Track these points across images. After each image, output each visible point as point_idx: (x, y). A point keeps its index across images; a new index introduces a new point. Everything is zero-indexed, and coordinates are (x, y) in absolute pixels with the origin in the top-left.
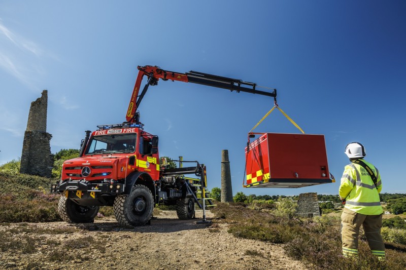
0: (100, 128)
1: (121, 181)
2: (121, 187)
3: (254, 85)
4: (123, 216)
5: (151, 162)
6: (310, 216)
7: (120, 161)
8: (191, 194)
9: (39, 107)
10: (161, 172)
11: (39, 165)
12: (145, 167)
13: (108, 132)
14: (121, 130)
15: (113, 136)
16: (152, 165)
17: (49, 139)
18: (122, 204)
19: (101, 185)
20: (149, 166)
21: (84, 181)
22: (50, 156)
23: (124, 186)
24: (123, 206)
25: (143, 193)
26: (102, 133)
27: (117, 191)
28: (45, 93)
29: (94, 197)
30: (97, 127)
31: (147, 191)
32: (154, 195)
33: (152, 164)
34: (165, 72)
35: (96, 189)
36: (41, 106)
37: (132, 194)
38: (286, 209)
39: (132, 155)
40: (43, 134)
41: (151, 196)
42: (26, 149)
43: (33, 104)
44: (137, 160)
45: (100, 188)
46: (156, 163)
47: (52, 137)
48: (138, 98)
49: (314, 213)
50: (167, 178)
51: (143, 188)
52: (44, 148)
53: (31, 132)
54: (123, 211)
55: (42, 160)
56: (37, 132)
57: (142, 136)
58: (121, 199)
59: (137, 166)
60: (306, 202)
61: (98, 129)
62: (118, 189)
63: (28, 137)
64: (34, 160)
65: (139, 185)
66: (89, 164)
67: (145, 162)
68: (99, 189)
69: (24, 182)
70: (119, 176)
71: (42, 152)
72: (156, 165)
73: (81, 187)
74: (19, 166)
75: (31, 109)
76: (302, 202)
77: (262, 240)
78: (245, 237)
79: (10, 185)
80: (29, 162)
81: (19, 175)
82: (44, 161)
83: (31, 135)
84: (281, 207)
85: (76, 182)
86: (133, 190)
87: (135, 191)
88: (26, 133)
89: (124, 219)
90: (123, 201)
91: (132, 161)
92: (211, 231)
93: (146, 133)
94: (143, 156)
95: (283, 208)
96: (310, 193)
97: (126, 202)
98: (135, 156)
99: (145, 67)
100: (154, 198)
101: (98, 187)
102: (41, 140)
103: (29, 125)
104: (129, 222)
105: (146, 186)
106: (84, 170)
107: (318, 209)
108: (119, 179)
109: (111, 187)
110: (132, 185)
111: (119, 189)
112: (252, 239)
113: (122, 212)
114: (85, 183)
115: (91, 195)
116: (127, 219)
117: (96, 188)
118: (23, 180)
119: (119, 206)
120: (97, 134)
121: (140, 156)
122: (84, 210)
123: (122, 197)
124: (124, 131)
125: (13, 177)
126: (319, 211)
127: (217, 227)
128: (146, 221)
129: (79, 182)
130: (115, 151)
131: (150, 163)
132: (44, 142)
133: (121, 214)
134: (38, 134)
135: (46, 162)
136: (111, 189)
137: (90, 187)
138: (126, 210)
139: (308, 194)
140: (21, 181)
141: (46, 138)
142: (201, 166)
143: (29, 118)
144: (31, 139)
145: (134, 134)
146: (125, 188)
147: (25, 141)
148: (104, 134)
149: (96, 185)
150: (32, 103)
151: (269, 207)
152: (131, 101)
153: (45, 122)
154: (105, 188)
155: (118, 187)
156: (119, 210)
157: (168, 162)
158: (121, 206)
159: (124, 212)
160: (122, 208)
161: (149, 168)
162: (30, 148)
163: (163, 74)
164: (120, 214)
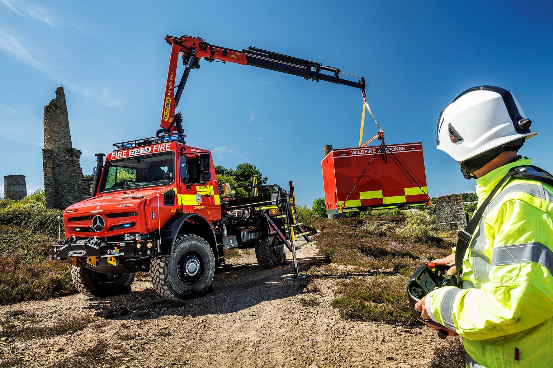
0: (118, 147)
1: (153, 235)
2: (155, 245)
3: (337, 72)
4: (166, 288)
5: (204, 194)
6: (454, 227)
7: (148, 202)
8: (275, 232)
9: (55, 113)
10: (222, 206)
11: (71, 194)
12: (195, 203)
13: (130, 154)
14: (150, 148)
15: (139, 159)
16: (206, 198)
17: (78, 157)
18: (161, 271)
19: (122, 244)
20: (201, 201)
21: (95, 240)
22: (83, 180)
23: (159, 243)
24: (164, 273)
25: (195, 246)
26: (122, 155)
27: (149, 252)
28: (60, 91)
29: (114, 264)
30: (114, 145)
31: (201, 242)
32: (213, 246)
33: (207, 196)
34: (212, 47)
35: (116, 252)
36: (59, 112)
37: (176, 253)
38: (419, 227)
39: (169, 188)
40: (68, 151)
41: (208, 249)
42: (48, 175)
43: (47, 109)
44: (179, 196)
45: (121, 249)
46: (212, 194)
47: (81, 154)
48: (176, 90)
49: (459, 222)
50: (236, 212)
51: (193, 239)
52: (73, 171)
53: (52, 150)
54: (165, 280)
55: (73, 187)
56: (59, 149)
57: (182, 154)
58: (159, 261)
59: (180, 204)
60: (446, 207)
61: (116, 148)
62: (149, 249)
63: (48, 157)
64: (63, 189)
65: (186, 236)
66: (101, 211)
67: (194, 197)
68: (121, 251)
69: (52, 221)
70: (150, 227)
71: (71, 176)
72: (213, 196)
73: (90, 251)
74: (44, 199)
75: (46, 117)
76: (441, 208)
77: (388, 322)
78: (360, 318)
79: (17, 237)
80: (57, 192)
81: (45, 211)
82: (76, 188)
83: (51, 154)
84: (413, 224)
85: (81, 242)
86: (176, 246)
87: (180, 246)
88: (45, 152)
89: (169, 292)
90: (162, 265)
91: (170, 198)
92: (305, 304)
93: (190, 148)
94: (188, 187)
95: (415, 225)
96: (452, 195)
97: (167, 266)
98: (175, 189)
99: (181, 38)
100: (214, 251)
101: (119, 247)
102: (66, 160)
103: (48, 140)
104: (176, 295)
105: (197, 235)
106: (95, 222)
107: (465, 216)
108: (151, 231)
109: (139, 246)
110: (172, 239)
111: (152, 249)
112: (372, 321)
113: (163, 283)
114: (96, 244)
115: (109, 262)
116: (173, 292)
117: (115, 250)
118: (51, 219)
119: (157, 274)
120: (114, 158)
121: (184, 188)
122: (112, 277)
123: (160, 258)
124: (154, 149)
125: (36, 215)
126: (465, 219)
127: (316, 291)
128: (204, 289)
129: (86, 244)
130: (144, 183)
131: (202, 196)
132: (72, 162)
133: (162, 285)
134: (61, 152)
135: (79, 189)
136: (139, 250)
137: (103, 251)
138: (169, 278)
139: (449, 197)
140: (49, 219)
141: (74, 157)
142: (284, 192)
143: (45, 131)
144: (54, 160)
145: (171, 153)
146: (161, 246)
147: (44, 163)
148: (124, 157)
149: (115, 245)
150: (45, 108)
151: (394, 221)
152: (167, 96)
153: (68, 133)
154: (129, 248)
155: (150, 245)
156: (158, 280)
157: (232, 189)
158: (160, 273)
159: (165, 282)
160: (162, 277)
161: (201, 205)
162: (54, 173)
163: (208, 50)
164: (160, 285)
